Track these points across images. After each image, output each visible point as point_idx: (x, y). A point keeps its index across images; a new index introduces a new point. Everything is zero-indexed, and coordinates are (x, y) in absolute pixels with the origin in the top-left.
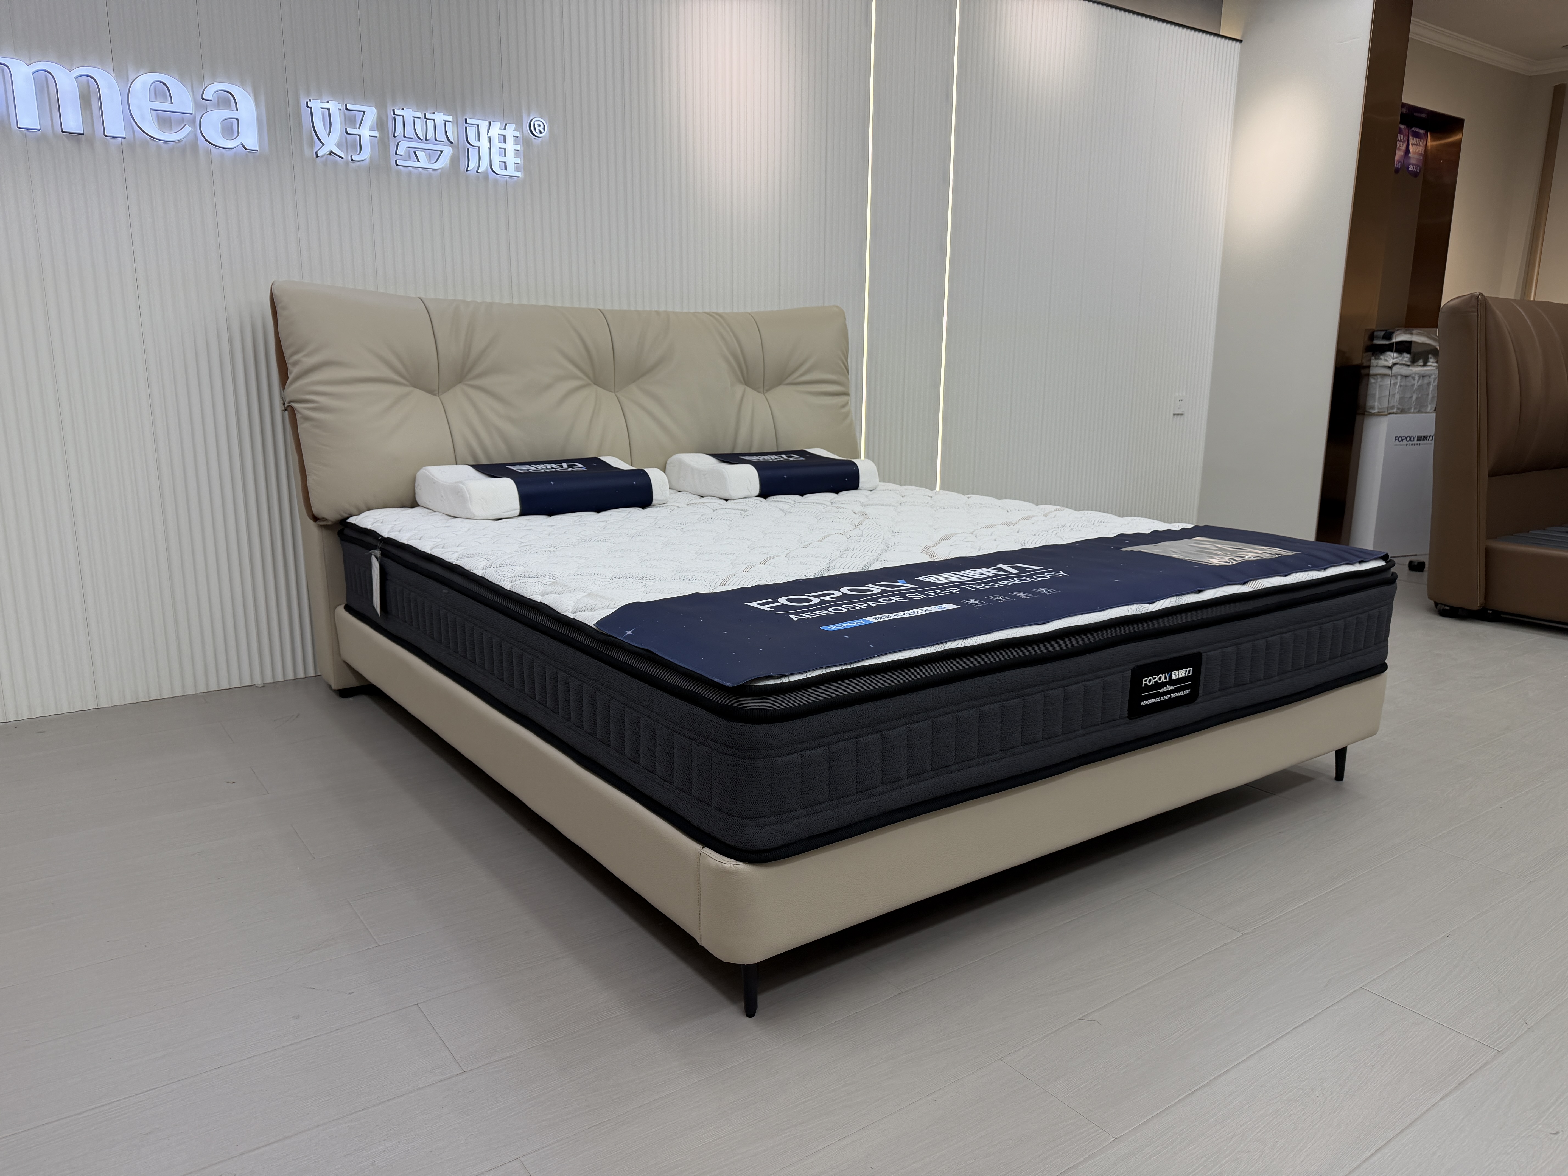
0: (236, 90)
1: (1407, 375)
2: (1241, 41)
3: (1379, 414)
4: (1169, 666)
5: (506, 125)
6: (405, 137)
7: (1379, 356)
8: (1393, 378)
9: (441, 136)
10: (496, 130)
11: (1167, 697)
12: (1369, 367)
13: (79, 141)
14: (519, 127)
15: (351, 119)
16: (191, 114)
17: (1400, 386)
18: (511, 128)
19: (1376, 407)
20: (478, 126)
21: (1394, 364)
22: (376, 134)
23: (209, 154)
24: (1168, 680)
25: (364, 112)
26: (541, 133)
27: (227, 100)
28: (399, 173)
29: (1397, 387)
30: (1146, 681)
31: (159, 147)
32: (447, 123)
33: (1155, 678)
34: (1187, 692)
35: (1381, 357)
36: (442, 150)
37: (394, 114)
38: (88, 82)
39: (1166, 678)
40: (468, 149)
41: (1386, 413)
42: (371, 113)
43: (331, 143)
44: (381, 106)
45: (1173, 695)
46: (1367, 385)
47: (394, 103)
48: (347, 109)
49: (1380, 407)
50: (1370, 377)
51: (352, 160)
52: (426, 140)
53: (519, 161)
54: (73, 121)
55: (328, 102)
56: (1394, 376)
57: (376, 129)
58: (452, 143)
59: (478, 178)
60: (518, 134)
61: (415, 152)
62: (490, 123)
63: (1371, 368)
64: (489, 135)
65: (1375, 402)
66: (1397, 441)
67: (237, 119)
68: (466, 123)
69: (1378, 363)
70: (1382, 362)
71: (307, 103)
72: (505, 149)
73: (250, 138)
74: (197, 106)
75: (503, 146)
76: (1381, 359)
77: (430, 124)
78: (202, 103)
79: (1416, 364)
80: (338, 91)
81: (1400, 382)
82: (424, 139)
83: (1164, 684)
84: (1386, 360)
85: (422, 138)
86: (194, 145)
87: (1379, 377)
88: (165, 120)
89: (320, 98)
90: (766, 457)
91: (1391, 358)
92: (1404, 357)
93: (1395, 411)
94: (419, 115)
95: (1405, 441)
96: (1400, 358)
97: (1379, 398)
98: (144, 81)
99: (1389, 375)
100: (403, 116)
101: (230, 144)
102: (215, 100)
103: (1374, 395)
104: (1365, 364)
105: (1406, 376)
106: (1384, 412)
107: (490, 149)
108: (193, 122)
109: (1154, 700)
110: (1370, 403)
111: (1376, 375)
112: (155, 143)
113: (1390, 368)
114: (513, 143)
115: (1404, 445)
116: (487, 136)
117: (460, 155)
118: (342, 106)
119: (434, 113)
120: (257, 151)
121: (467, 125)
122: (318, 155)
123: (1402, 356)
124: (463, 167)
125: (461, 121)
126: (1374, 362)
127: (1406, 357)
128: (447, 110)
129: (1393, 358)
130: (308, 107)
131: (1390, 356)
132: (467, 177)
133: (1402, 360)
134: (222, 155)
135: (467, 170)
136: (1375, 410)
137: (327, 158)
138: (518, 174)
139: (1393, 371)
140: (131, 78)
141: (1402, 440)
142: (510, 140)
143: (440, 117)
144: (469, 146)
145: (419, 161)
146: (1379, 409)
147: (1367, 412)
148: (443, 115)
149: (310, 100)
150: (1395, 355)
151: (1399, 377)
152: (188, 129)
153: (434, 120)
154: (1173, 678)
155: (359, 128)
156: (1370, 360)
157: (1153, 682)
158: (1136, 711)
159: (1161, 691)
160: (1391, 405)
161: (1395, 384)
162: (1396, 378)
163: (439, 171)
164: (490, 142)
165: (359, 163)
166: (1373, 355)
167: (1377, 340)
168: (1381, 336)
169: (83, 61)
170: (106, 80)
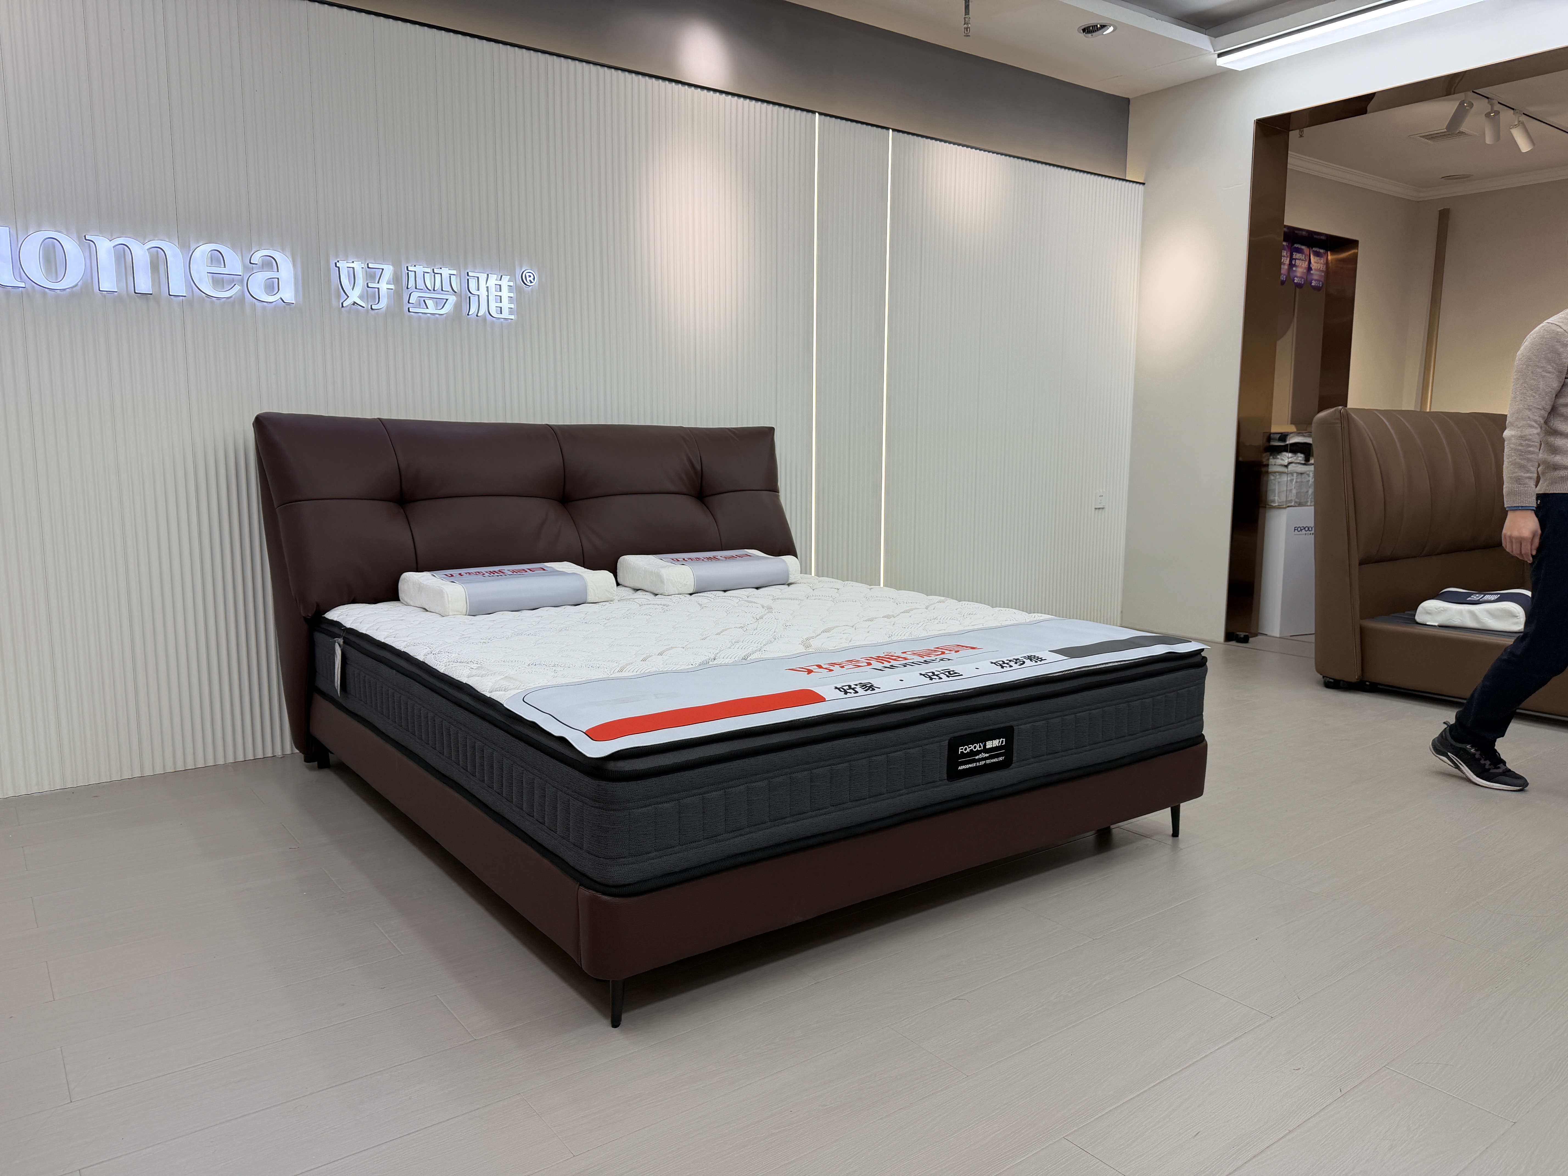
0: (277, 255)
1: (1302, 472)
2: (1144, 184)
3: (1279, 507)
4: (983, 738)
5: (502, 276)
6: (416, 288)
7: (1276, 456)
8: (1289, 475)
9: (447, 287)
10: (493, 280)
11: (983, 763)
12: (1267, 465)
13: (147, 300)
14: (513, 278)
15: (372, 275)
16: (240, 275)
17: (1296, 482)
18: (506, 279)
19: (1276, 500)
20: (478, 278)
21: (1290, 463)
22: (392, 287)
23: (254, 307)
24: (982, 748)
25: (383, 269)
26: (531, 282)
27: (270, 264)
28: (410, 318)
29: (1294, 483)
30: (962, 749)
31: (213, 302)
32: (452, 276)
33: (971, 747)
34: (1001, 759)
35: (1278, 457)
36: (447, 298)
37: (408, 270)
38: (157, 252)
39: (980, 747)
40: (470, 297)
41: (1284, 506)
42: (389, 270)
43: (354, 296)
44: (397, 265)
45: (988, 761)
46: (1267, 481)
47: (408, 261)
48: (368, 267)
49: (1280, 501)
50: (1270, 474)
51: (372, 309)
52: (434, 290)
53: (512, 306)
54: (144, 284)
55: (353, 262)
56: (1291, 473)
57: (392, 283)
58: (456, 292)
59: (477, 321)
60: (511, 284)
61: (424, 301)
62: (488, 275)
63: (1270, 467)
64: (487, 286)
65: (1275, 496)
66: (1296, 531)
67: (278, 279)
68: (468, 275)
69: (1275, 462)
70: (1279, 461)
71: (336, 264)
72: (501, 297)
73: (288, 294)
74: (245, 268)
75: (499, 294)
76: (1278, 458)
77: (438, 277)
78: (250, 267)
79: (1309, 463)
80: (362, 252)
81: (1296, 479)
82: (432, 290)
83: (978, 752)
84: (1282, 460)
85: (430, 289)
87: (1277, 474)
88: (218, 281)
89: (346, 259)
91: (1286, 457)
92: (1298, 457)
93: (1293, 504)
94: (429, 270)
95: (1304, 530)
96: (1295, 458)
97: (1278, 493)
98: (203, 250)
99: (1286, 473)
100: (415, 272)
101: (271, 299)
102: (260, 264)
103: (1274, 490)
104: (1264, 463)
105: (1302, 474)
106: (1283, 505)
107: (488, 296)
108: (241, 282)
109: (970, 766)
110: (1271, 497)
111: (1275, 472)
112: (210, 299)
113: (1286, 466)
114: (507, 291)
115: (1303, 534)
116: (485, 286)
117: (463, 302)
118: (365, 264)
119: (441, 268)
120: (294, 303)
121: (468, 277)
122: (344, 306)
123: (1297, 456)
124: (465, 312)
125: (464, 274)
126: (1272, 461)
127: (1300, 457)
128: (452, 266)
129: (1288, 458)
130: (336, 266)
131: (1286, 456)
132: (468, 320)
133: (1296, 459)
134: (264, 308)
135: (468, 315)
136: (1275, 503)
137: (350, 308)
138: (512, 317)
139: (1289, 470)
140: (192, 248)
141: (1301, 530)
142: (505, 289)
143: (446, 272)
144: (470, 295)
145: (427, 308)
146: (1279, 502)
147: (1269, 505)
148: (449, 270)
149: (338, 261)
150: (1290, 455)
151: (1295, 475)
152: (237, 288)
153: (441, 274)
154: (987, 747)
155: (378, 283)
156: (1268, 459)
157: (968, 750)
158: (954, 775)
159: (977, 757)
160: (1289, 499)
161: (1292, 480)
162: (1293, 476)
163: (445, 315)
164: (488, 291)
165: (377, 311)
166: (1271, 455)
167: (1273, 442)
168: (1278, 439)
169: (155, 236)
170: (172, 250)
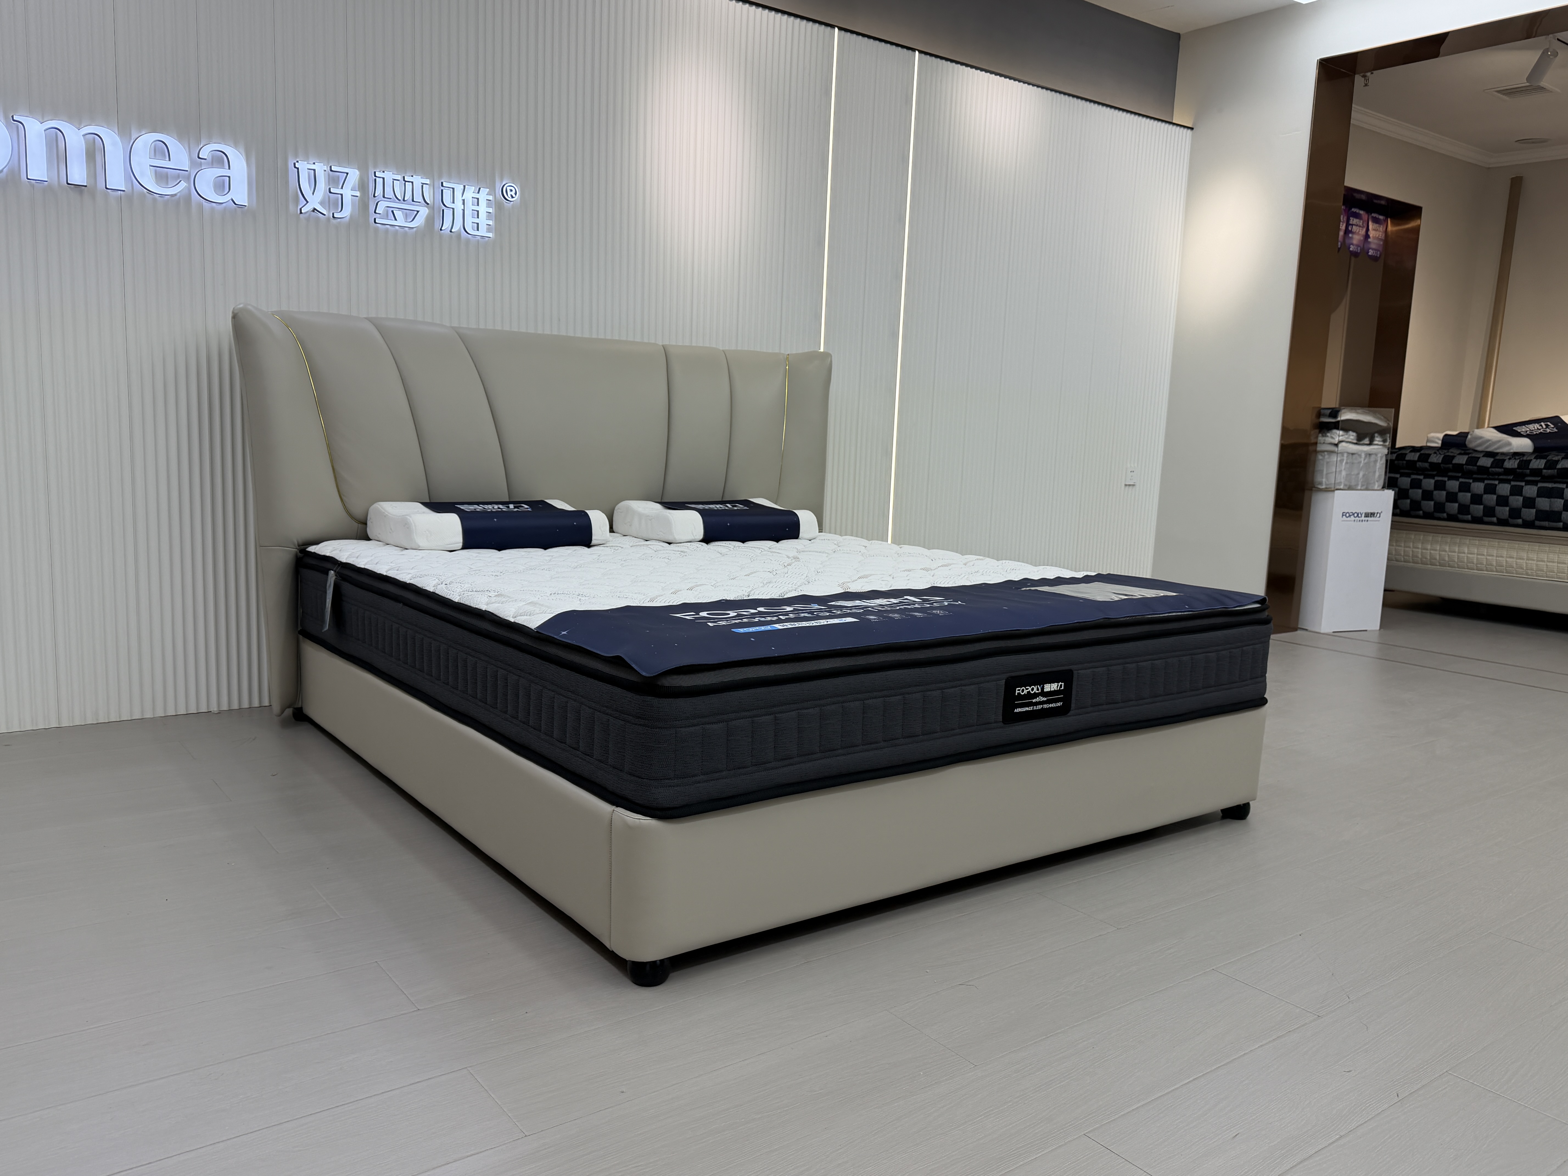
0: (229, 150)
1: (1353, 452)
2: (1191, 128)
3: (1327, 490)
4: (1042, 679)
5: (480, 189)
6: (384, 197)
7: (1326, 434)
8: (1340, 455)
9: (418, 198)
10: (470, 193)
11: (1040, 707)
12: (1316, 444)
13: (81, 192)
14: (492, 192)
15: (334, 179)
16: (187, 171)
17: (1347, 463)
18: (484, 191)
19: (1324, 482)
20: (453, 189)
21: (1341, 442)
22: (358, 194)
23: (201, 206)
24: (1040, 691)
25: (347, 174)
26: (512, 197)
27: (221, 160)
28: (376, 230)
29: (1344, 464)
30: (1018, 690)
31: (155, 200)
32: (424, 185)
33: (1028, 689)
34: (1059, 704)
35: (1328, 434)
36: (418, 210)
37: (375, 176)
38: (94, 139)
39: (1038, 689)
40: (443, 210)
41: (1333, 489)
42: (354, 175)
43: (315, 201)
44: (363, 169)
45: (1045, 706)
46: (1315, 462)
47: (375, 166)
48: (331, 170)
49: (1327, 482)
50: (1317, 454)
51: (333, 217)
52: (404, 200)
53: (491, 223)
54: (78, 174)
55: (314, 163)
56: (1340, 453)
57: (357, 190)
58: (428, 204)
59: (451, 237)
60: (491, 198)
61: (393, 212)
62: (464, 186)
63: (1318, 445)
64: (463, 198)
65: (1323, 478)
66: (1344, 517)
67: (229, 177)
68: (442, 186)
69: (1325, 440)
70: (1329, 440)
71: (295, 164)
72: (478, 211)
73: (240, 194)
74: (193, 163)
75: (476, 208)
76: (1328, 436)
77: (409, 185)
78: (198, 161)
79: (1362, 442)
80: (325, 152)
81: (1347, 460)
82: (402, 200)
83: (1036, 695)
84: (1332, 438)
85: (400, 198)
86: (188, 198)
87: (1326, 453)
88: (162, 176)
89: (306, 159)
90: (711, 506)
91: (1337, 435)
92: (1349, 435)
93: (1342, 487)
94: (399, 177)
95: (1352, 517)
96: (1346, 436)
97: (1327, 474)
98: (146, 140)
99: (1335, 452)
100: (384, 178)
101: (221, 199)
102: (209, 159)
103: (1322, 471)
104: (1313, 441)
105: (1353, 454)
106: (1331, 488)
107: (464, 210)
108: (187, 179)
109: (1027, 709)
110: (1318, 479)
111: (1324, 451)
112: (151, 196)
113: (1336, 445)
114: (485, 206)
115: (1351, 521)
116: (461, 199)
117: (435, 216)
118: (327, 167)
119: (412, 176)
120: (246, 206)
121: (443, 188)
122: (303, 212)
124: (437, 227)
125: (438, 184)
126: (1321, 439)
127: (1352, 436)
128: (425, 175)
129: (1339, 436)
130: (295, 167)
131: (1337, 434)
132: (441, 236)
133: (1348, 438)
134: (212, 209)
135: (441, 230)
136: (1322, 486)
137: (310, 215)
138: (490, 235)
139: (1340, 449)
140: (133, 138)
141: (1350, 516)
142: (483, 203)
143: (418, 180)
144: (444, 208)
145: (396, 220)
146: (1326, 485)
147: (1315, 487)
148: (421, 178)
149: (298, 162)
150: (1341, 433)
151: (1345, 455)
152: (183, 184)
153: (412, 182)
155: (342, 188)
156: (1317, 437)
157: (1025, 692)
158: (1010, 718)
159: (1034, 701)
160: (1338, 481)
161: (1342, 461)
162: (1343, 456)
163: (415, 229)
164: (464, 204)
165: (339, 220)
166: (1320, 432)
167: (1324, 417)
168: (1328, 414)
169: (92, 121)
170: (110, 137)
